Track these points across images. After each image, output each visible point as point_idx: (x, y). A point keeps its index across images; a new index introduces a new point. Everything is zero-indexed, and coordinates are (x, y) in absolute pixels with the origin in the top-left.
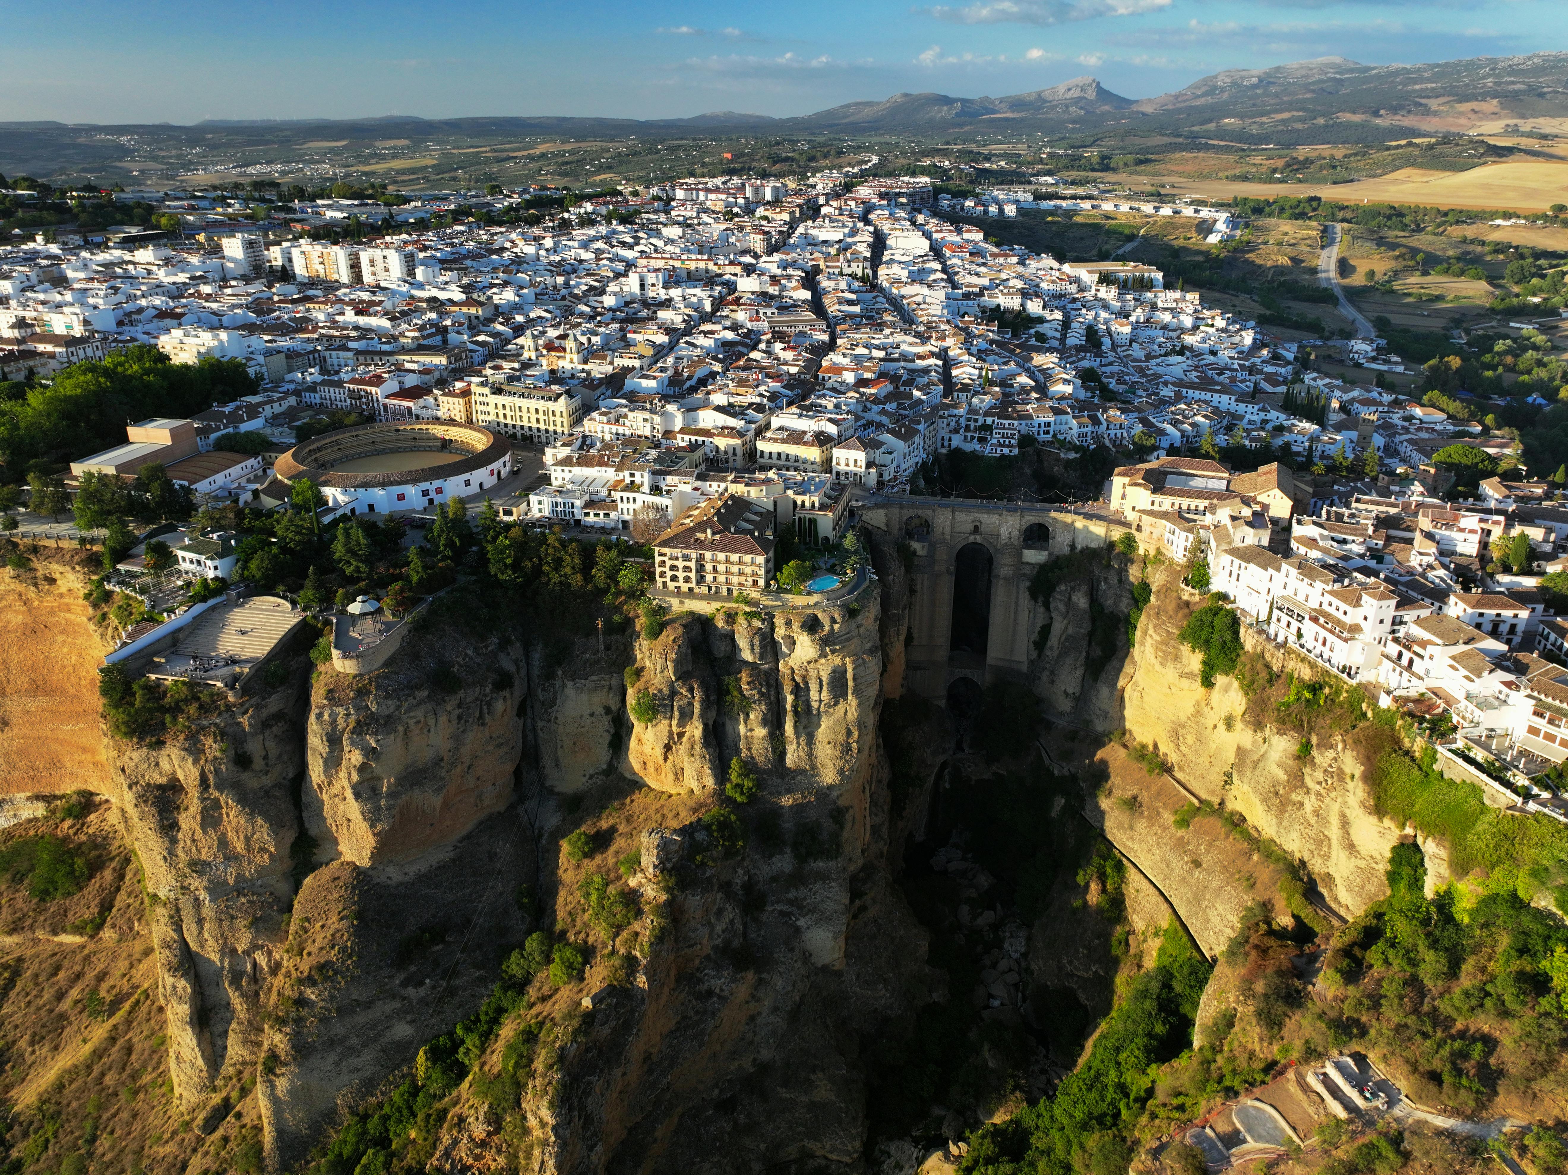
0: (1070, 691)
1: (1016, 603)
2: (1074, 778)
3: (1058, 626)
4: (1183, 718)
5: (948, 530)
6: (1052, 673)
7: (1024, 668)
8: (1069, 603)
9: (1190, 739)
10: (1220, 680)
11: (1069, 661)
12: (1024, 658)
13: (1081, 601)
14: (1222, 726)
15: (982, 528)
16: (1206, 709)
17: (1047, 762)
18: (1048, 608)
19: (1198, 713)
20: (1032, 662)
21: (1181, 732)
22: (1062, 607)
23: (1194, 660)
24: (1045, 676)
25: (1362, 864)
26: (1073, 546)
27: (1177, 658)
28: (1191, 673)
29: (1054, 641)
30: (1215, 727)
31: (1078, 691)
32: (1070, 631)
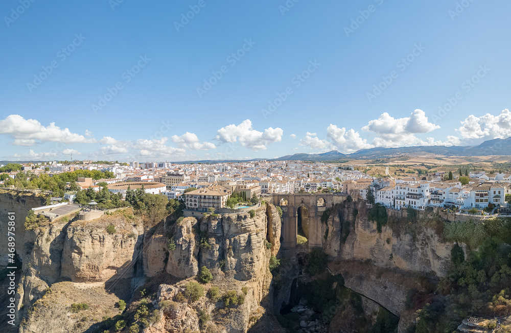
0: (336, 249)
1: (317, 225)
2: (340, 275)
3: (331, 229)
4: (373, 246)
5: (293, 203)
6: (330, 245)
7: (321, 246)
8: (333, 221)
9: (376, 252)
10: (383, 228)
11: (335, 239)
12: (321, 243)
13: (337, 219)
14: (386, 243)
15: (304, 201)
16: (380, 240)
17: (330, 272)
18: (327, 225)
19: (378, 242)
20: (323, 244)
21: (373, 250)
22: (331, 223)
23: (374, 226)
24: (328, 246)
25: (443, 261)
26: (333, 204)
27: (369, 226)
28: (374, 230)
29: (329, 235)
30: (384, 245)
31: (339, 249)
32: (335, 230)
